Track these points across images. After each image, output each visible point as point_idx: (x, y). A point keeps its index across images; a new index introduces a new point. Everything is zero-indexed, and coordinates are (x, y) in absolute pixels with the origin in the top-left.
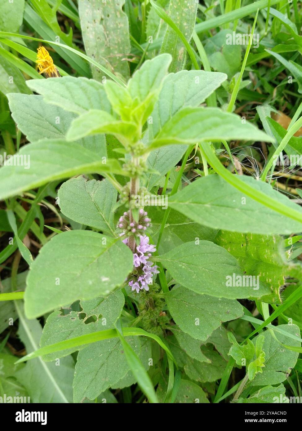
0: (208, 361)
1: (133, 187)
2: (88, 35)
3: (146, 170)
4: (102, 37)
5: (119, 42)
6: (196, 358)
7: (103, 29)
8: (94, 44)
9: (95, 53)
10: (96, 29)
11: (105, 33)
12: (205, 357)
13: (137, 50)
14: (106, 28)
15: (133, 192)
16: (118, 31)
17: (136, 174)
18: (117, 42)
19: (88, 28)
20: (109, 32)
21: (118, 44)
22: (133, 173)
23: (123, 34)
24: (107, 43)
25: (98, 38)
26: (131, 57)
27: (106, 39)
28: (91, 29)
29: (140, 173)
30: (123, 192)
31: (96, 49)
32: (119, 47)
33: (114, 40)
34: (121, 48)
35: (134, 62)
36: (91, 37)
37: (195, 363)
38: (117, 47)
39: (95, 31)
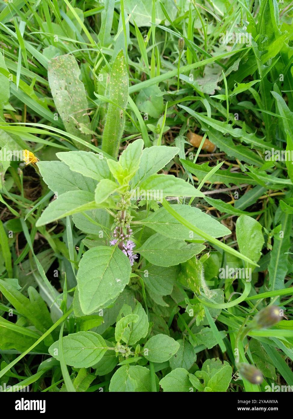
0: (167, 305)
1: (123, 215)
2: (58, 99)
3: (131, 206)
4: (67, 98)
5: (79, 101)
6: (160, 304)
7: (68, 93)
8: (63, 104)
9: (64, 111)
10: (63, 94)
11: (69, 95)
12: (165, 303)
13: (92, 104)
14: (69, 92)
15: (122, 218)
16: (78, 93)
17: (125, 208)
18: (78, 101)
19: (57, 94)
20: (72, 95)
21: (79, 102)
22: (123, 208)
23: (82, 96)
24: (72, 102)
25: (65, 100)
26: (89, 111)
27: (70, 100)
28: (59, 94)
29: (127, 208)
30: (116, 218)
31: (64, 107)
32: (80, 104)
33: (76, 99)
34: (82, 105)
35: (92, 114)
36: (60, 100)
37: (159, 306)
38: (79, 104)
39: (62, 95)
